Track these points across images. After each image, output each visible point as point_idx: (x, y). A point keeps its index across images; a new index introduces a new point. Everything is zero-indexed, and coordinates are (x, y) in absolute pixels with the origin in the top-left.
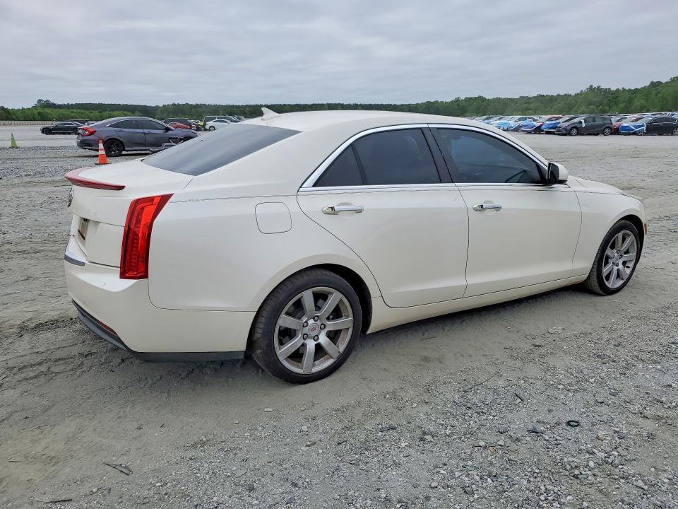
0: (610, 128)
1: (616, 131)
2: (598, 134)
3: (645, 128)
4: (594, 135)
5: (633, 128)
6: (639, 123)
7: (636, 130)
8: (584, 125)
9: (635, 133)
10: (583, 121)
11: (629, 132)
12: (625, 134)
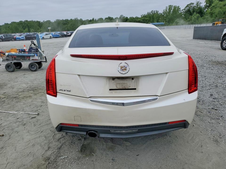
0: (13, 38)
1: (15, 39)
2: (9, 41)
3: (25, 38)
4: (8, 41)
5: (21, 38)
6: (22, 36)
7: (22, 39)
8: (4, 38)
9: (22, 40)
10: (3, 36)
11: (20, 40)
12: (19, 40)
